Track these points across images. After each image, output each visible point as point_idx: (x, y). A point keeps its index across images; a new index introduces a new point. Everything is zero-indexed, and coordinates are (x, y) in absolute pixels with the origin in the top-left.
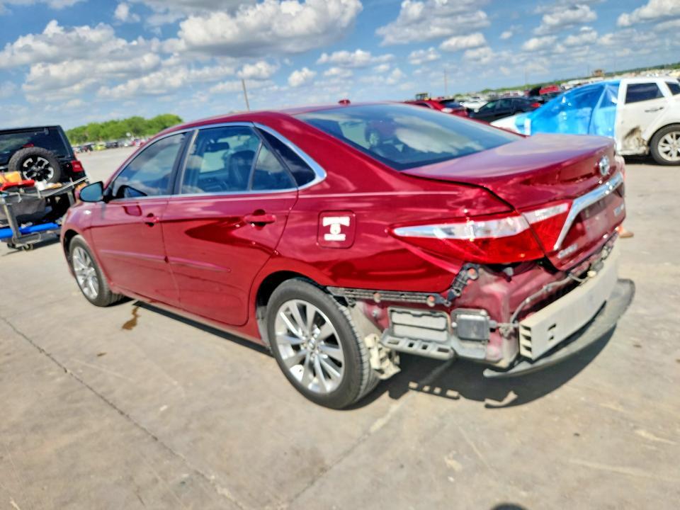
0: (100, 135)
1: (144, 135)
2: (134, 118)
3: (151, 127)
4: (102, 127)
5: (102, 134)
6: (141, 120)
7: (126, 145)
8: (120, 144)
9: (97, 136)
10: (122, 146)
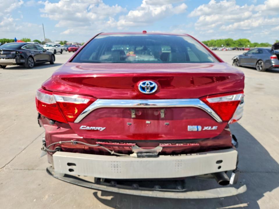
0: (213, 45)
1: (230, 47)
2: (229, 39)
3: (234, 44)
4: (215, 41)
5: (214, 44)
6: (231, 40)
7: (220, 50)
8: (217, 49)
9: (212, 45)
10: (218, 50)
